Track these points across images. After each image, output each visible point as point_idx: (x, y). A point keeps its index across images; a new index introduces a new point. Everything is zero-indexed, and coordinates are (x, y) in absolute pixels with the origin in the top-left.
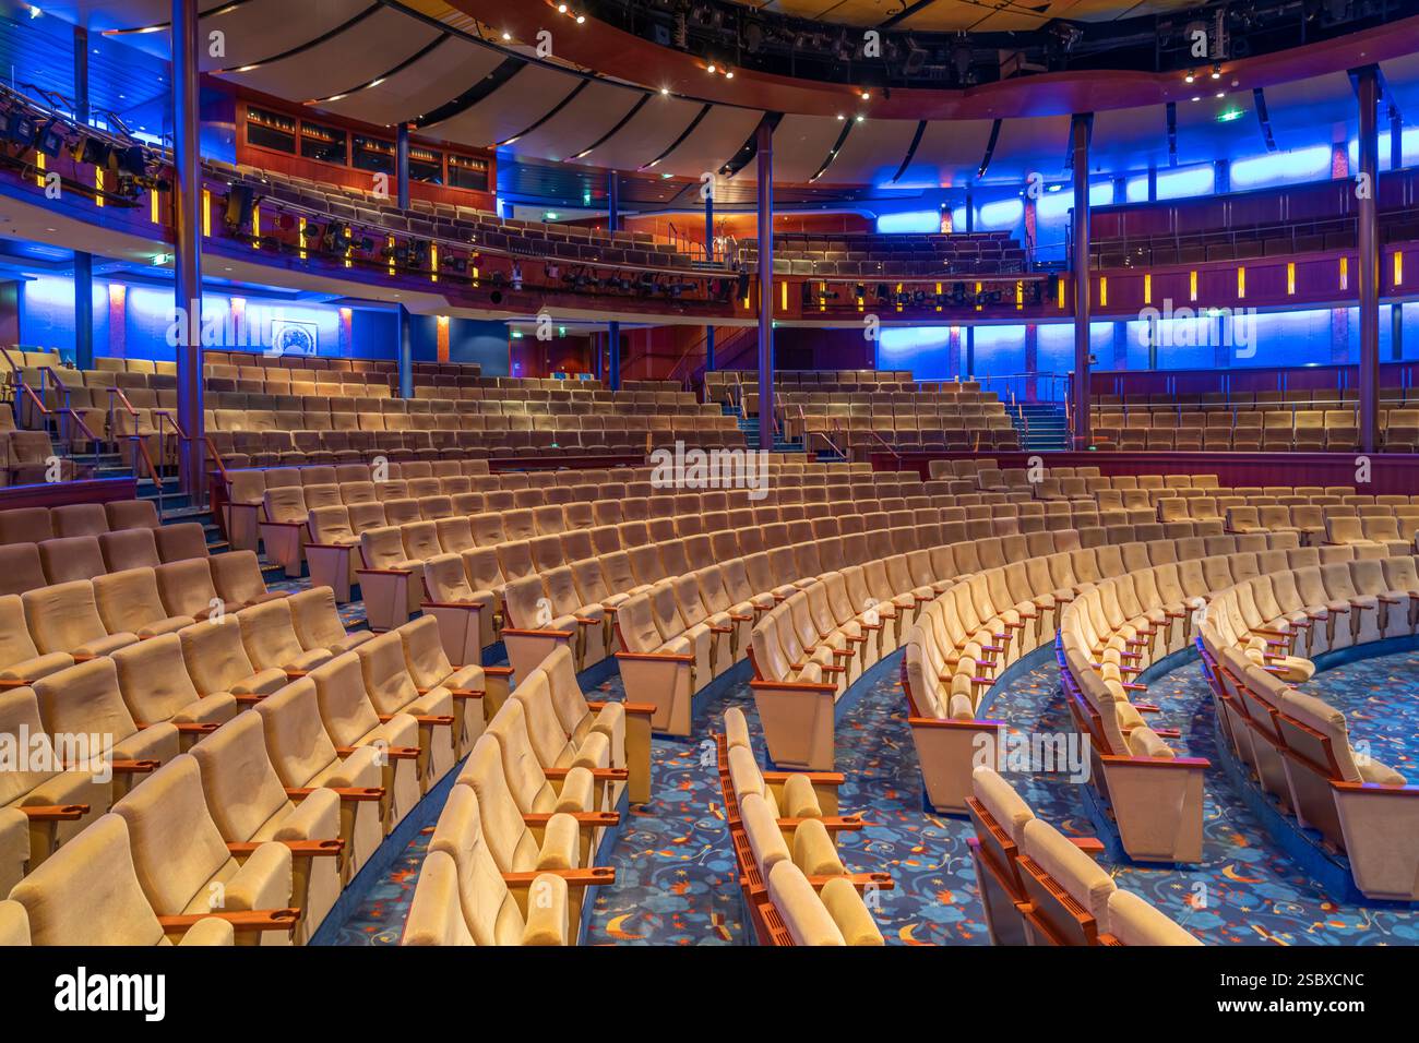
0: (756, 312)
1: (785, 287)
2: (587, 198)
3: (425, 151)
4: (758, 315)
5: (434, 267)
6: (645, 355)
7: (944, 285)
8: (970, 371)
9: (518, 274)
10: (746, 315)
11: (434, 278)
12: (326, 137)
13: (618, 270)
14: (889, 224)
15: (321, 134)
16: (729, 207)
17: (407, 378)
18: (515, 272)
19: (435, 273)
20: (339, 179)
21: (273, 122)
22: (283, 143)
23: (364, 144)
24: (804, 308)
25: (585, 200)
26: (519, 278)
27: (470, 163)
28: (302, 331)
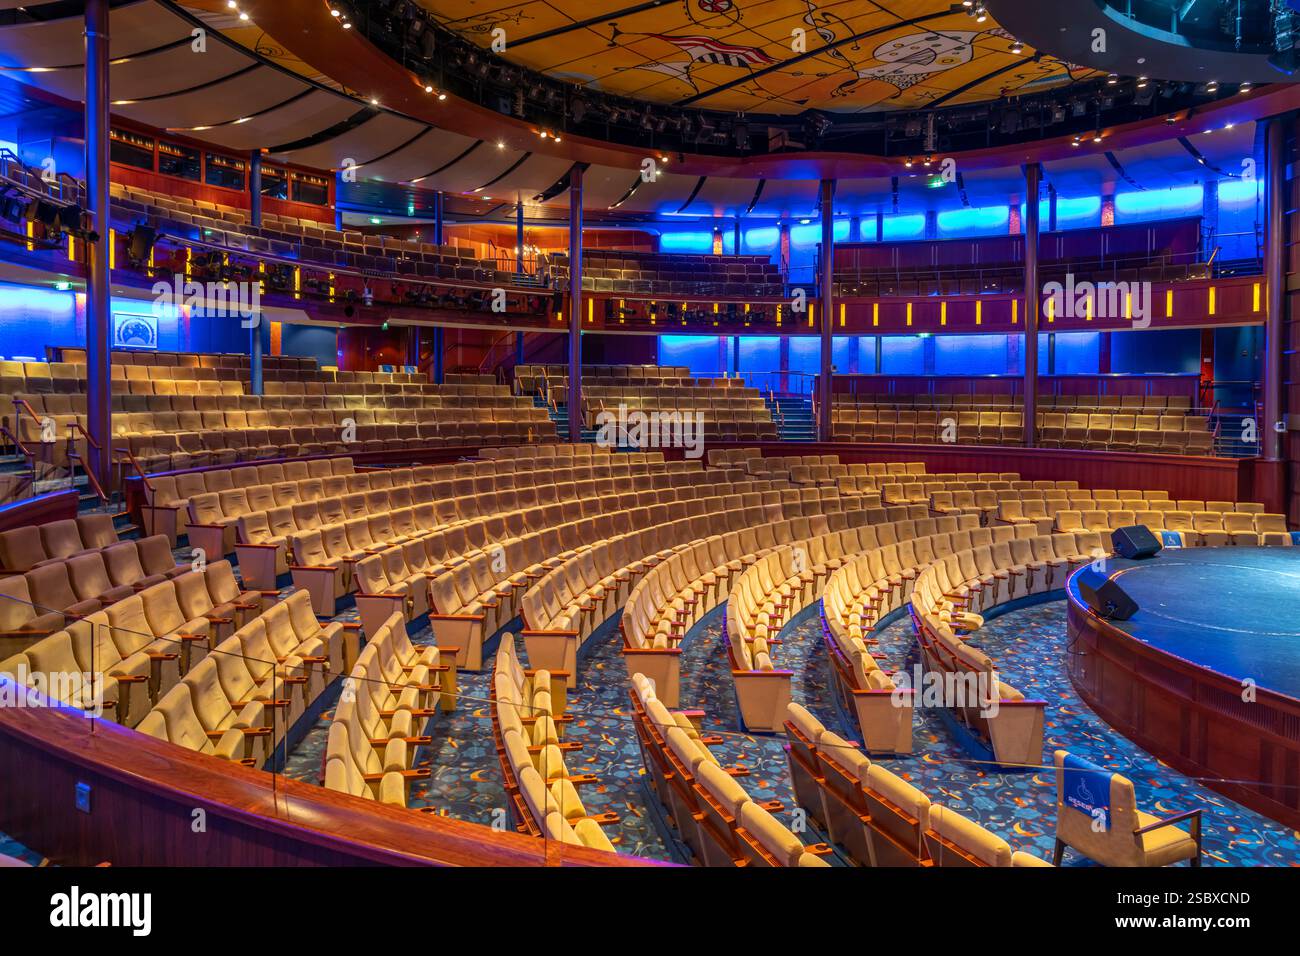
0: (567, 323)
1: (591, 302)
2: (411, 209)
3: (268, 168)
4: (569, 326)
5: (297, 287)
7: (720, 305)
8: (736, 369)
9: (370, 292)
10: (559, 325)
11: (297, 296)
12: (177, 153)
14: (671, 241)
15: (172, 149)
16: (535, 221)
17: (258, 376)
18: (366, 290)
19: (297, 292)
20: (194, 194)
21: (128, 138)
22: (144, 160)
23: (213, 159)
24: (607, 321)
25: (407, 210)
26: (371, 296)
27: (308, 177)
28: (143, 323)
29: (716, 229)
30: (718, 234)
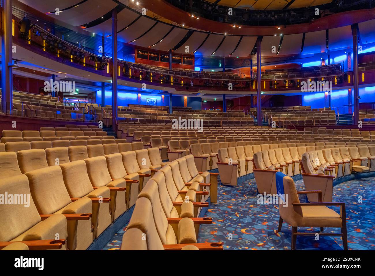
0: (256, 90)
1: (265, 83)
2: (220, 65)
3: (178, 57)
4: (257, 91)
5: (172, 81)
6: (238, 105)
8: (330, 106)
9: (192, 82)
10: (254, 90)
11: (172, 84)
12: (156, 55)
13: (218, 80)
14: (305, 65)
15: (155, 55)
17: (171, 110)
18: (191, 82)
19: (172, 83)
20: (157, 64)
21: (144, 53)
22: (145, 57)
23: (165, 56)
24: (270, 88)
25: (219, 66)
26: (192, 83)
27: (189, 59)
28: (153, 101)
29: (322, 58)
30: (323, 61)
